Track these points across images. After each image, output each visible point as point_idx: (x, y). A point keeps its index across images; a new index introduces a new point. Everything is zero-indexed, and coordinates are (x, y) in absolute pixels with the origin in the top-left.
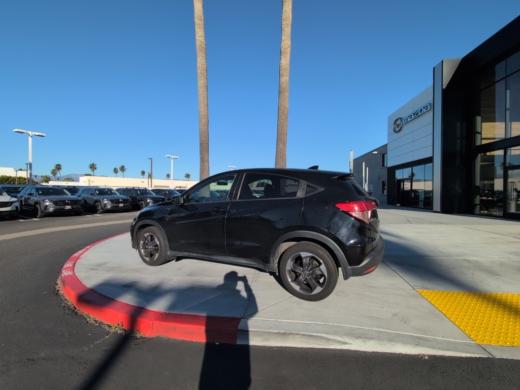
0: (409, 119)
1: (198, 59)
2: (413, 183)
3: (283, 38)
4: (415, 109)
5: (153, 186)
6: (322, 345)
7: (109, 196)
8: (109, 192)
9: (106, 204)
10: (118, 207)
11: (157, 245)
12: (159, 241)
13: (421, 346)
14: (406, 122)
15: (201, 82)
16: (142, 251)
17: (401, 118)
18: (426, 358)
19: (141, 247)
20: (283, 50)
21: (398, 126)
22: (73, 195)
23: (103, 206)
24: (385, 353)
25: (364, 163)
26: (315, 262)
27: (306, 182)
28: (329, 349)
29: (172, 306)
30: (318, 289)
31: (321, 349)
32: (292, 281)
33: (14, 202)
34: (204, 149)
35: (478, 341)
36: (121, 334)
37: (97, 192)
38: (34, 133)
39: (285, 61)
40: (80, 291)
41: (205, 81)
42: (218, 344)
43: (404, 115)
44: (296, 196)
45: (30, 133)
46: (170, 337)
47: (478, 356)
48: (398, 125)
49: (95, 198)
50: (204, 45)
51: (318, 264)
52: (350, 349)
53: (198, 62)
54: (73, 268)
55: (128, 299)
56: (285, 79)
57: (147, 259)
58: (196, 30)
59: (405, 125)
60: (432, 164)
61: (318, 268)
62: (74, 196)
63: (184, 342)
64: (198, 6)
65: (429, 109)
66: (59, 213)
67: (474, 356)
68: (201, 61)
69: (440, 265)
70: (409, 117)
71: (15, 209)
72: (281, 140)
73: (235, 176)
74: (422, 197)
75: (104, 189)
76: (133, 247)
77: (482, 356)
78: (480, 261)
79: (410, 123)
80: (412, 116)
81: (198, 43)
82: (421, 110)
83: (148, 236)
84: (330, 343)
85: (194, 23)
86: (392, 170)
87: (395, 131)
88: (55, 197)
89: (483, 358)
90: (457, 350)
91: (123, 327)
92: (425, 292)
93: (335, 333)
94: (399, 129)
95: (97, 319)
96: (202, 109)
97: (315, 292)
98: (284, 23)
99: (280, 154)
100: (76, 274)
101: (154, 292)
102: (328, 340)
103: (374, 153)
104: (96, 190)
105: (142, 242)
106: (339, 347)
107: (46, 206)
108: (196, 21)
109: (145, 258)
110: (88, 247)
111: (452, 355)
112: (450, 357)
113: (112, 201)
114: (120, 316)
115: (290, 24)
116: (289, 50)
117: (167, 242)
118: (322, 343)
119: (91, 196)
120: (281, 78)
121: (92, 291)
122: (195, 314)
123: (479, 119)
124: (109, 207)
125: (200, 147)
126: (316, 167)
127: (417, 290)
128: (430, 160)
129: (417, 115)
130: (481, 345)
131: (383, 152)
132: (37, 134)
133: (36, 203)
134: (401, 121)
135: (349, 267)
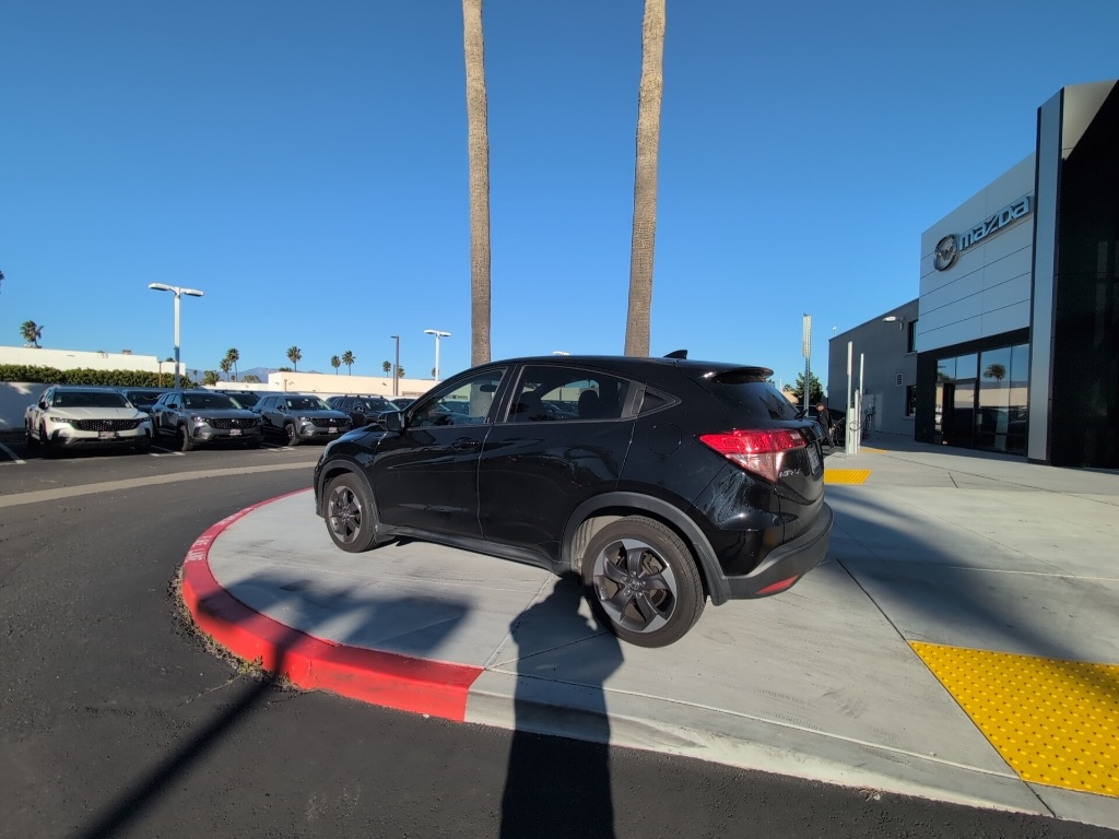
0: (975, 238)
1: (471, 127)
2: (982, 392)
3: (645, 67)
5: (400, 393)
6: (640, 742)
7: (311, 412)
8: (312, 405)
9: (304, 427)
10: (327, 433)
11: (357, 512)
12: (362, 503)
13: (870, 770)
14: (966, 245)
15: (476, 176)
16: (333, 521)
17: (953, 237)
18: (878, 798)
19: (330, 513)
20: (643, 94)
22: (246, 408)
23: (298, 432)
24: (780, 776)
25: (850, 345)
26: (654, 563)
27: (643, 387)
28: (654, 752)
29: (357, 635)
30: (659, 622)
31: (638, 751)
32: (607, 600)
33: (143, 420)
34: (481, 314)
35: (1027, 775)
36: (255, 679)
37: (290, 404)
38: (183, 290)
39: (649, 119)
40: (205, 591)
41: (485, 173)
42: (427, 716)
43: (962, 229)
44: (620, 416)
45: (177, 289)
46: (341, 694)
47: (1013, 810)
48: (946, 253)
49: (285, 415)
50: (482, 97)
51: (660, 567)
52: (700, 757)
53: (471, 133)
54: (207, 549)
55: (282, 614)
56: (648, 159)
57: (341, 538)
58: (467, 66)
59: (964, 252)
60: (1028, 345)
61: (658, 576)
62: (248, 411)
63: (363, 706)
64: (472, 15)
65: (1026, 211)
66: (219, 444)
67: (1002, 807)
68: (476, 130)
69: (992, 589)
70: (975, 232)
71: (144, 433)
72: (639, 295)
73: (504, 372)
74: (1003, 424)
75: (303, 398)
76: (318, 513)
77: (1022, 811)
78: (1105, 585)
79: (975, 246)
80: (983, 231)
81: (471, 94)
82: (1006, 214)
83: (342, 492)
84: (656, 738)
85: (463, 51)
86: (929, 361)
87: (938, 267)
88: (212, 411)
89: (1025, 816)
90: (958, 789)
91: (264, 667)
92: (927, 650)
93: (672, 720)
94: (948, 262)
95: (223, 647)
96: (478, 232)
97: (650, 628)
98: (647, 34)
99: (637, 327)
100: (209, 560)
101: (335, 603)
102: (653, 732)
103: (888, 319)
104: (287, 400)
105: (332, 503)
106: (676, 751)
107: (198, 429)
108: (467, 47)
109: (337, 535)
110: (248, 509)
111: (944, 800)
112: (938, 804)
113: (315, 421)
114: (258, 645)
115: (661, 34)
116: (657, 92)
117: (374, 506)
118: (639, 739)
119: (279, 412)
120: (641, 158)
121: (226, 593)
122: (394, 652)
124: (310, 433)
125: (473, 311)
126: (682, 354)
127: (911, 642)
128: (1022, 336)
129: (994, 226)
130: (1033, 786)
131: (908, 317)
132: (189, 291)
133: (181, 423)
134: (956, 244)
135: (724, 577)
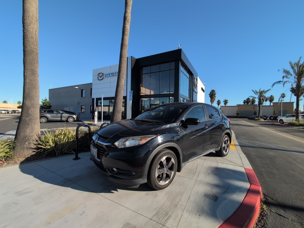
0: (109, 76)
4: (112, 72)
14: (106, 76)
17: (103, 73)
21: (101, 77)
43: (105, 72)
59: (106, 78)
80: (111, 75)
94: (101, 79)
103: (76, 88)
116: (130, 20)
123: (141, 85)
129: (113, 75)
134: (102, 75)
